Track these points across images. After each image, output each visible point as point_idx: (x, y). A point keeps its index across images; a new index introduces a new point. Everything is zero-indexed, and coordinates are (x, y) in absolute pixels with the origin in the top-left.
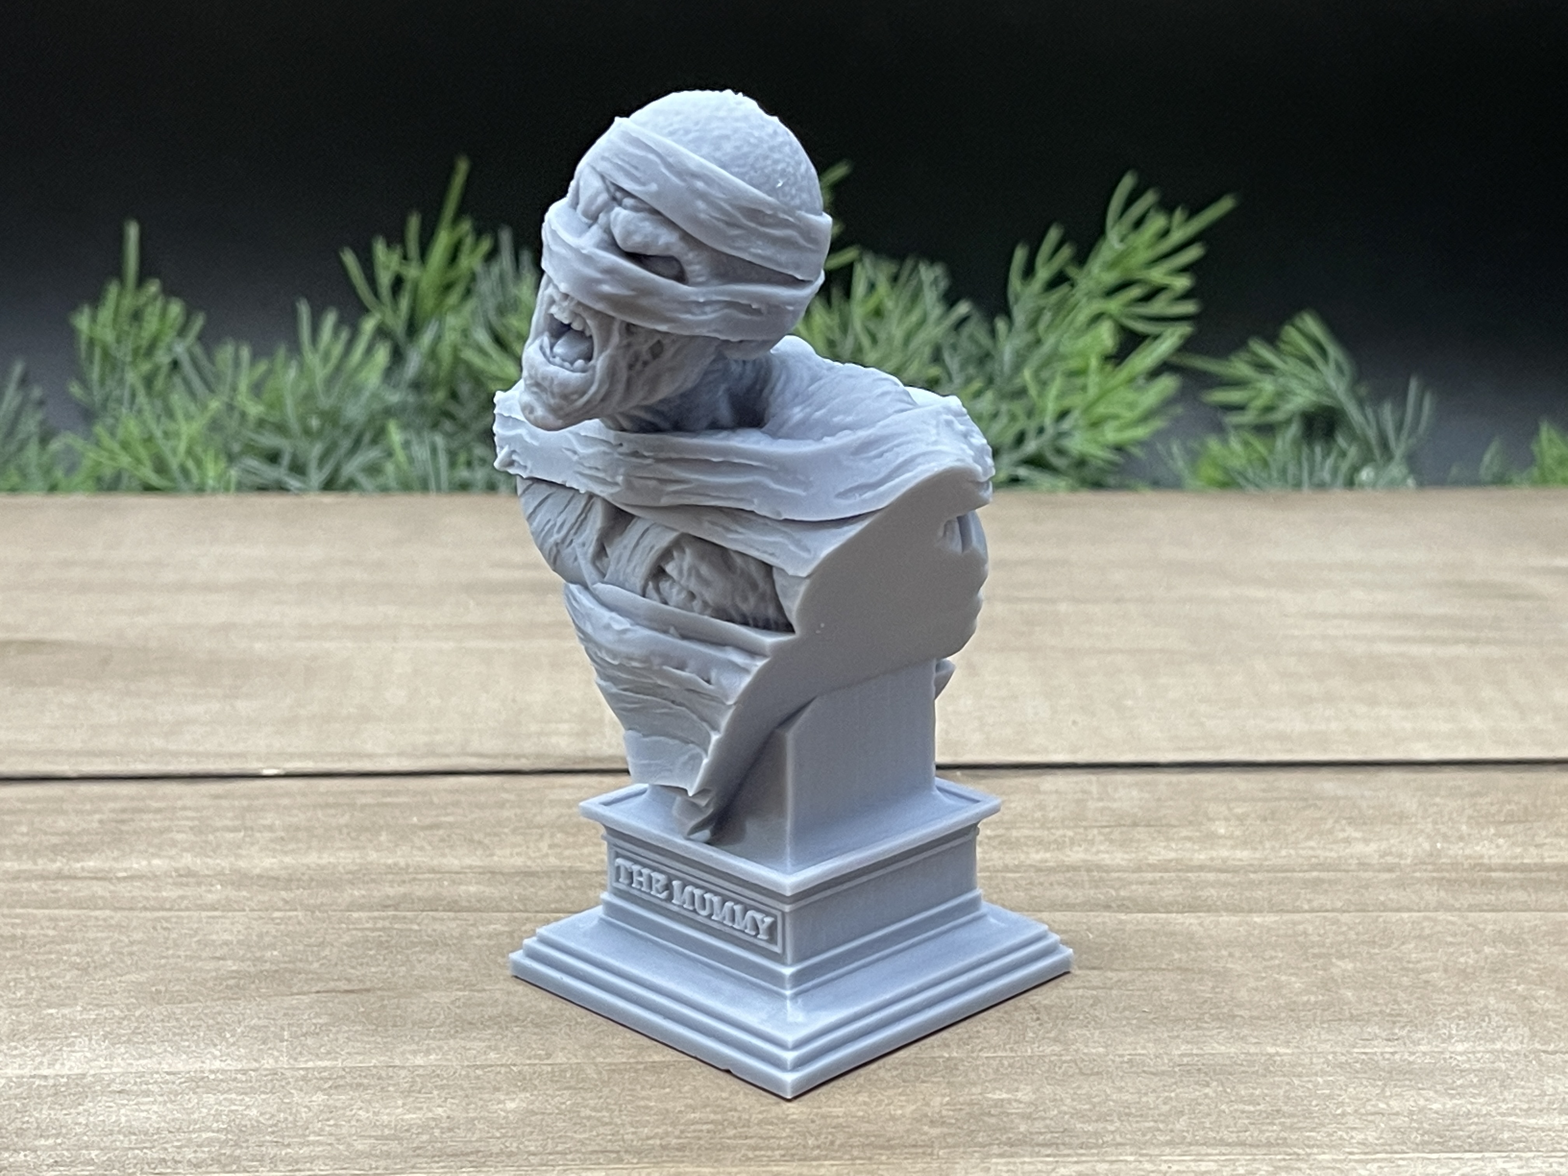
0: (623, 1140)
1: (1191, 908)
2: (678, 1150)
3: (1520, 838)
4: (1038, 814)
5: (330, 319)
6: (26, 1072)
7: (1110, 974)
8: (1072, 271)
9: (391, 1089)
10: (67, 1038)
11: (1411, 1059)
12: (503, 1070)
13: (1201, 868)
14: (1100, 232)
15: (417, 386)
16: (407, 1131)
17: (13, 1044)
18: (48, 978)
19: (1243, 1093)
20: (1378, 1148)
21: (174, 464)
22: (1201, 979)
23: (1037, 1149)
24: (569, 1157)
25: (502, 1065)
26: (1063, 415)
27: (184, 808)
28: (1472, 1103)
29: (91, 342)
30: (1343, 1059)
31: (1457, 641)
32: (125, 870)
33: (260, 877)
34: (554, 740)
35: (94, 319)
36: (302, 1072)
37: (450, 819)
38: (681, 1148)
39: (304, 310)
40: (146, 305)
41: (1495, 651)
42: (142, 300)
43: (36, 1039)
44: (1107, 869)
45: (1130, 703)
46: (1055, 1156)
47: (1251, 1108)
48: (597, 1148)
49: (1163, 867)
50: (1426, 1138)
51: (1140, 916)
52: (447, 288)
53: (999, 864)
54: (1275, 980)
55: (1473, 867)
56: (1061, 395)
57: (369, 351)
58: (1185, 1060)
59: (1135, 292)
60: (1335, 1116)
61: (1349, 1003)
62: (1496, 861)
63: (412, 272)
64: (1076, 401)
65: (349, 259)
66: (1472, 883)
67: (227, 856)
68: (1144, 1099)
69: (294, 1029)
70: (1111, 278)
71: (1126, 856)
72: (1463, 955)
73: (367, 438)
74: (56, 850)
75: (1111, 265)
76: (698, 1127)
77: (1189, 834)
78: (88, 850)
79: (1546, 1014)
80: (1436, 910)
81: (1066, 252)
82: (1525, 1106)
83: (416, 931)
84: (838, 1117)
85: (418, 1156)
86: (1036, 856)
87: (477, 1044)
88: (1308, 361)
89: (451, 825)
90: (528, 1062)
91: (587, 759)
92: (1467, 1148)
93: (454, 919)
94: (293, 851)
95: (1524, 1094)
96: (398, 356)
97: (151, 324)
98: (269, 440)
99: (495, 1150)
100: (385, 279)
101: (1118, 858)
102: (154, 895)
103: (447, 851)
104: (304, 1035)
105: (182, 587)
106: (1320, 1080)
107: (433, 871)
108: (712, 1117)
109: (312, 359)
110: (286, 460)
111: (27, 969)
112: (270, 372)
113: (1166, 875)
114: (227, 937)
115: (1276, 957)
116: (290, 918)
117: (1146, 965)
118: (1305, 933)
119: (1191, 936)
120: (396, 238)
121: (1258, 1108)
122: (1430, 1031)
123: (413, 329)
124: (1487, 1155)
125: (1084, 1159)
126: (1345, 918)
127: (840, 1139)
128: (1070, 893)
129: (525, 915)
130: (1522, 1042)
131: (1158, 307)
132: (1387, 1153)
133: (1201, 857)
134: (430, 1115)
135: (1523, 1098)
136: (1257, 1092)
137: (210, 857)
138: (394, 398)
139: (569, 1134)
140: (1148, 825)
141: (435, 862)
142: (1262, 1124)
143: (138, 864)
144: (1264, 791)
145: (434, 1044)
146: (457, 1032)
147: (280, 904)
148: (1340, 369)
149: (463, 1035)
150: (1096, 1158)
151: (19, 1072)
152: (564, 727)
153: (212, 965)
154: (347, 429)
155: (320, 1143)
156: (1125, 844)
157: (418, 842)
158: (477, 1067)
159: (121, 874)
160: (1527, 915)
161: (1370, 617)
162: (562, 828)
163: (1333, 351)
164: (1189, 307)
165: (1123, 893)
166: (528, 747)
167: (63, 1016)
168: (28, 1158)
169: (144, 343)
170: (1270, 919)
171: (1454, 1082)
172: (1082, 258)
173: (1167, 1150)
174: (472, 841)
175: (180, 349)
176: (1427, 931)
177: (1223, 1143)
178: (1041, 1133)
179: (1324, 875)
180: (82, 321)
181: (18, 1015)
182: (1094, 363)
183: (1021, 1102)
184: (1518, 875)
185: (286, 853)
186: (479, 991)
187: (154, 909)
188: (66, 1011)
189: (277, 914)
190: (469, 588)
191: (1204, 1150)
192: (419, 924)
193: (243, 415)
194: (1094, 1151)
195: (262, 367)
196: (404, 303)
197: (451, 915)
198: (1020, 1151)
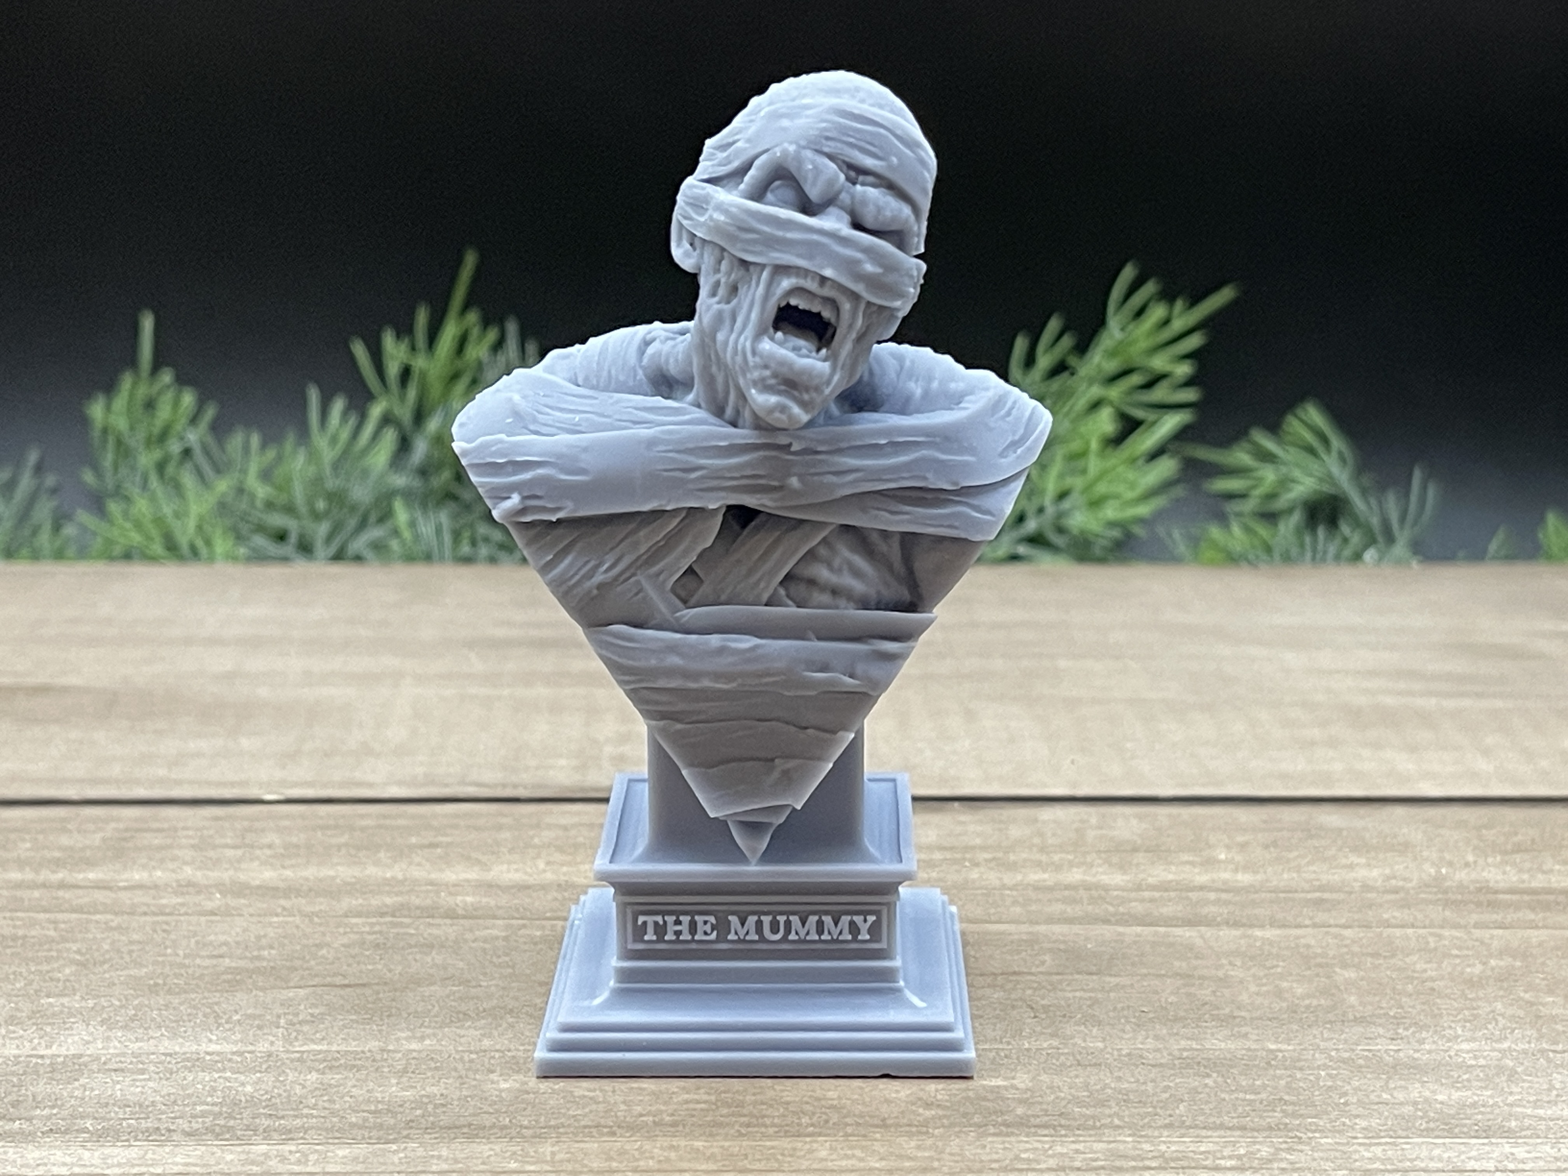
0: (616, 1116)
1: (1192, 923)
2: (672, 1126)
3: (1527, 865)
4: (1036, 840)
5: (338, 406)
6: (24, 1052)
7: (1108, 979)
8: (1072, 361)
9: (386, 1070)
10: (64, 1023)
11: (1416, 1055)
12: (497, 1055)
13: (1202, 888)
14: (1100, 323)
15: (424, 472)
16: (401, 1106)
17: (11, 1028)
18: (48, 972)
19: (1244, 1083)
20: (1382, 1134)
22: (1201, 984)
23: (1033, 1130)
24: (561, 1130)
25: (497, 1051)
26: (1063, 495)
27: (186, 828)
28: (1478, 1095)
29: (105, 431)
30: (1346, 1055)
31: (1462, 695)
32: (127, 881)
33: (259, 887)
34: (552, 773)
35: (108, 408)
36: (298, 1055)
37: (448, 839)
38: (674, 1124)
39: (314, 395)
40: (159, 393)
41: (1501, 704)
42: (156, 389)
43: (34, 1024)
44: (1106, 888)
45: (1129, 745)
46: (1052, 1136)
47: (1252, 1097)
48: (590, 1123)
49: (1164, 887)
50: (1432, 1125)
51: (1139, 929)
52: (455, 377)
53: (997, 883)
54: (1277, 986)
55: (1479, 890)
56: (1061, 477)
57: (376, 436)
58: (1185, 1054)
59: (1136, 379)
60: (1338, 1105)
61: (1353, 1007)
62: (1502, 885)
63: (420, 363)
64: (1077, 483)
65: (359, 350)
66: (1479, 904)
67: (227, 869)
68: (1143, 1088)
69: (290, 1017)
70: (1112, 366)
71: (1125, 877)
72: (1469, 966)
73: (374, 517)
74: (58, 864)
75: (1112, 354)
76: (692, 1106)
77: (1191, 859)
78: (90, 864)
79: (1554, 1019)
80: (1442, 927)
81: (1067, 341)
82: (1532, 1098)
83: (412, 935)
84: (832, 1099)
85: (411, 1128)
86: (1035, 876)
87: (472, 1032)
88: (1311, 451)
89: (450, 844)
92: (1473, 1134)
93: (451, 925)
94: (293, 866)
95: (1531, 1088)
96: (404, 445)
97: (164, 412)
98: (277, 520)
99: (488, 1124)
100: (393, 369)
101: (1118, 879)
102: (153, 902)
103: (444, 866)
104: (300, 1023)
105: (188, 641)
106: (1323, 1073)
107: (431, 883)
108: (705, 1097)
109: (321, 441)
110: (293, 539)
111: (27, 964)
112: (279, 457)
113: (1166, 894)
114: (225, 938)
115: (1277, 966)
116: (287, 923)
117: (1145, 971)
118: (1308, 946)
119: (1191, 948)
120: (404, 330)
121: (1259, 1096)
122: (1436, 1032)
123: (420, 416)
124: (1493, 1140)
125: (1081, 1139)
126: (1347, 933)
127: (835, 1118)
128: (1069, 910)
129: (521, 922)
130: (1529, 1042)
131: (1160, 393)
132: (1391, 1137)
133: (1202, 878)
134: (423, 1092)
135: (1531, 1091)
136: (1258, 1083)
137: (210, 870)
138: (400, 481)
139: (563, 1111)
140: (1147, 851)
141: (433, 876)
142: (1265, 1111)
143: (140, 876)
144: (1265, 822)
145: (429, 1031)
146: (452, 1021)
147: (279, 910)
148: (1342, 458)
149: (458, 1024)
150: (1093, 1139)
151: (16, 1052)
152: (563, 762)
153: (210, 962)
154: (353, 509)
155: (313, 1116)
156: (1124, 866)
157: (417, 859)
158: (471, 1052)
159: (121, 884)
160: (1535, 932)
161: (1372, 673)
162: (560, 849)
163: (1337, 442)
164: (1190, 395)
165: (1121, 909)
166: (527, 778)
167: (63, 1005)
168: (24, 1126)
169: (156, 431)
170: (1270, 933)
171: (1459, 1076)
172: (1082, 348)
173: (1166, 1133)
174: (469, 858)
175: (192, 438)
176: (1432, 945)
177: (1222, 1127)
178: (1038, 1116)
179: (1326, 896)
180: (96, 410)
181: (16, 1004)
182: (1094, 445)
183: (1017, 1089)
184: (1526, 898)
185: (286, 868)
186: (474, 987)
187: (154, 914)
188: (65, 1000)
189: (275, 919)
190: (470, 643)
191: (1204, 1133)
192: (415, 929)
193: (252, 497)
194: (1092, 1132)
195: (271, 454)
196: (412, 393)
197: (448, 921)
198: (1016, 1131)
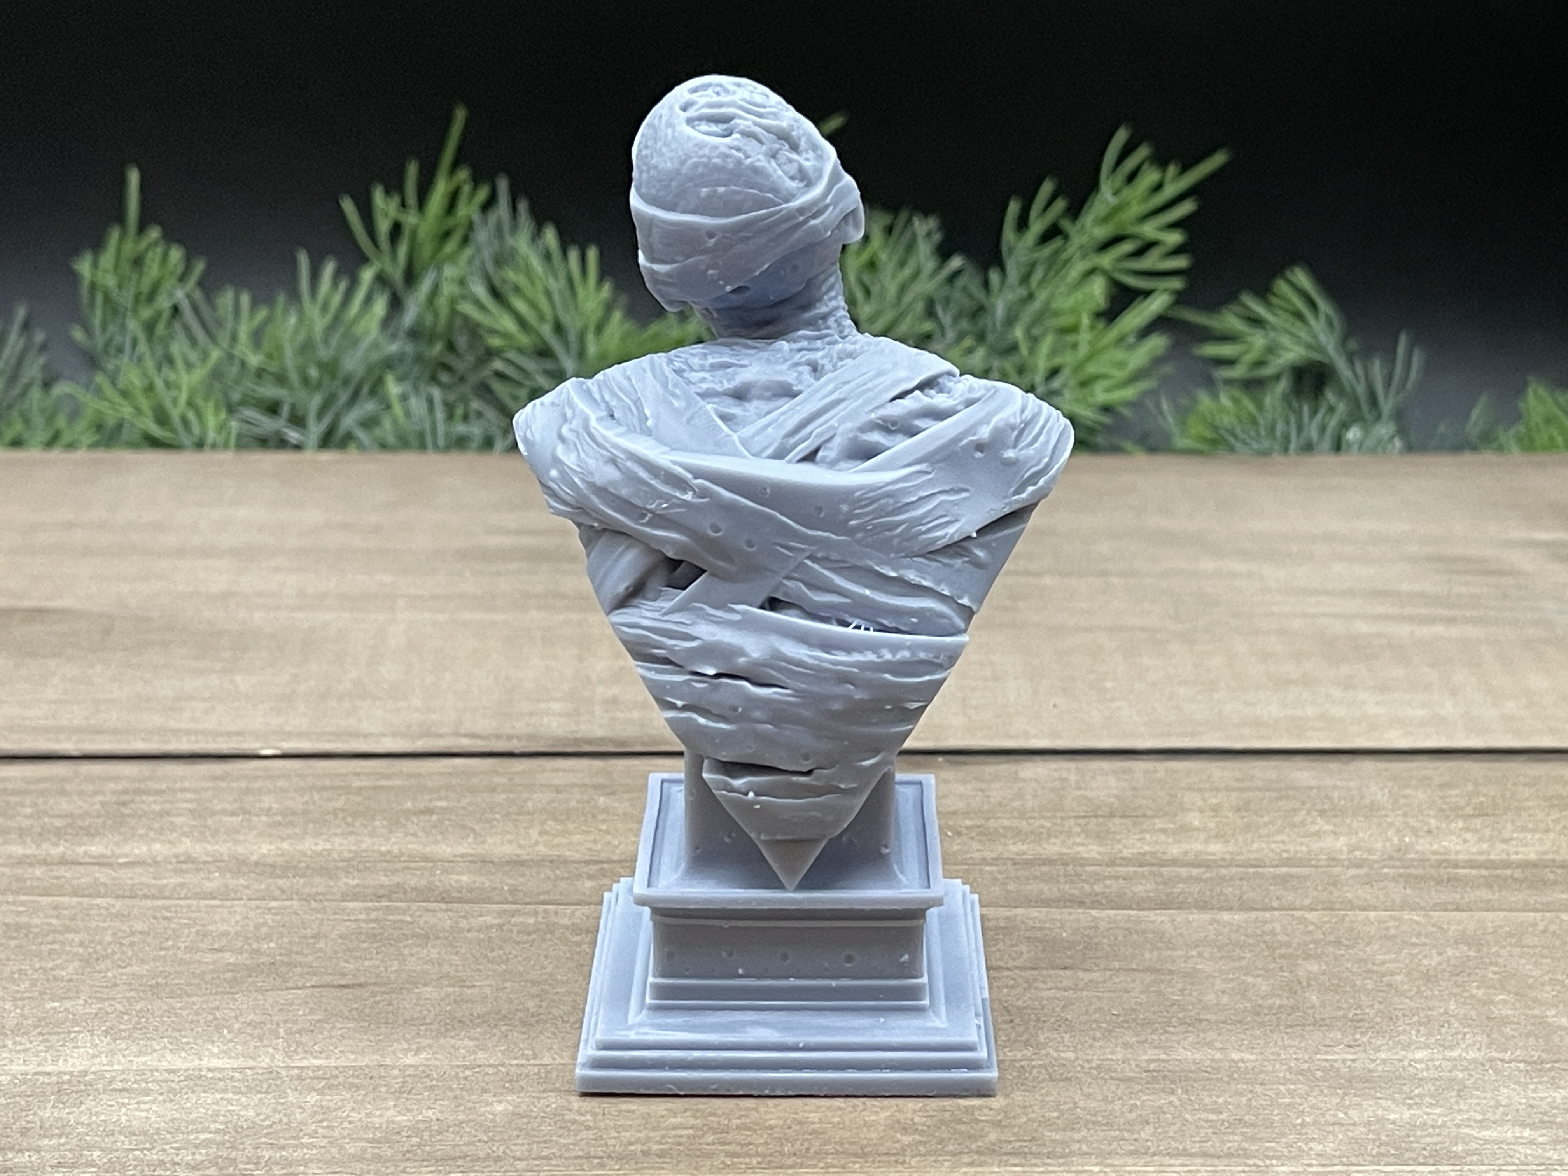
0: (606, 1145)
1: (1164, 906)
2: (659, 1156)
3: (1487, 832)
4: (1017, 804)
5: (330, 268)
6: (32, 1068)
7: (1081, 974)
8: (1065, 225)
9: (383, 1089)
10: (70, 1032)
11: (1372, 1066)
12: (491, 1071)
13: (1174, 862)
14: (1094, 185)
15: (414, 334)
16: (398, 1133)
17: (18, 1039)
18: (52, 969)
19: (1206, 1101)
20: (1336, 1161)
21: (175, 414)
22: (1170, 981)
23: (1005, 1158)
24: (554, 1162)
25: (490, 1066)
26: (1054, 372)
27: (184, 790)
28: (1428, 1114)
29: (93, 286)
30: (1305, 1066)
31: (1434, 620)
32: (127, 856)
33: (257, 864)
34: (545, 720)
35: (95, 264)
36: (296, 1071)
37: (443, 804)
38: (661, 1154)
39: (303, 261)
40: (147, 250)
41: (1472, 632)
42: (144, 244)
43: (40, 1034)
44: (1082, 862)
45: (1109, 685)
46: (1022, 1165)
47: (1213, 1117)
48: (581, 1153)
49: (1138, 861)
50: (1383, 1150)
51: (1112, 912)
52: (445, 235)
53: (977, 856)
54: (1243, 982)
55: (1439, 864)
56: (1053, 353)
57: (368, 300)
58: (1152, 1066)
59: (1128, 246)
60: (1295, 1126)
61: (1313, 1007)
62: (1462, 857)
63: (410, 219)
64: (1067, 359)
65: (348, 206)
66: (1439, 882)
67: (224, 841)
68: (1110, 1107)
69: (289, 1025)
70: (1103, 232)
71: (1101, 849)
72: (1425, 956)
73: (366, 389)
74: (59, 833)
75: (1104, 220)
76: (679, 1132)
77: (1164, 826)
78: (90, 833)
79: (1505, 1021)
80: (1402, 909)
81: (1060, 205)
82: (1479, 1117)
83: (408, 923)
84: (814, 1123)
85: (408, 1160)
86: (1014, 848)
87: (467, 1042)
88: (1299, 316)
89: (445, 810)
90: (515, 1062)
91: (577, 741)
92: (1421, 1160)
93: (447, 910)
94: (289, 836)
95: (1478, 1104)
96: (396, 304)
97: (153, 269)
98: (269, 391)
99: (482, 1154)
100: (383, 226)
101: (1092, 850)
102: (153, 882)
103: (439, 837)
104: (299, 1032)
105: (181, 552)
106: (1282, 1088)
107: (425, 859)
108: (692, 1121)
109: (312, 311)
110: (285, 411)
111: (31, 960)
112: (268, 321)
113: (1140, 869)
114: (223, 927)
115: (1244, 958)
116: (285, 908)
117: (1117, 965)
118: (1273, 933)
119: (1161, 935)
120: (394, 185)
121: (1221, 1117)
122: (1391, 1038)
123: (411, 277)
124: (1441, 1168)
125: (1051, 1169)
126: (1311, 916)
127: (816, 1145)
128: (1046, 888)
129: (514, 907)
130: (1479, 1049)
131: (1150, 261)
132: (1345, 1165)
133: (1175, 850)
134: (420, 1117)
135: (1478, 1108)
136: (1221, 1100)
137: (208, 842)
138: (393, 348)
139: (554, 1138)
140: (1124, 816)
141: (428, 849)
142: (1224, 1133)
143: (139, 850)
144: (1237, 780)
145: (424, 1042)
146: (447, 1030)
147: (277, 893)
148: (1330, 324)
149: (453, 1034)
150: (1062, 1169)
151: (22, 1068)
152: (556, 706)
153: (209, 957)
154: (346, 382)
156: (1100, 837)
157: (412, 828)
158: (466, 1068)
159: (121, 860)
160: (1490, 915)
161: (1349, 593)
162: (553, 816)
163: (1324, 306)
164: (1182, 262)
165: (1097, 888)
166: (520, 727)
167: (66, 1009)
168: (33, 1159)
169: (145, 287)
170: (1239, 917)
171: (1412, 1091)
172: (1075, 211)
173: (1130, 1161)
174: (464, 827)
175: (180, 294)
176: (1393, 932)
177: (1185, 1153)
178: (1010, 1142)
179: (1294, 870)
180: (84, 266)
181: (22, 1009)
182: (1085, 321)
183: (991, 1109)
184: (1484, 872)
185: (283, 839)
186: (468, 987)
187: (154, 897)
188: (68, 1004)
189: (273, 904)
190: (464, 555)
191: (1167, 1160)
192: (411, 916)
193: (243, 364)
194: (1061, 1161)
195: (262, 314)
196: (402, 251)
197: (443, 906)
198: (989, 1160)
